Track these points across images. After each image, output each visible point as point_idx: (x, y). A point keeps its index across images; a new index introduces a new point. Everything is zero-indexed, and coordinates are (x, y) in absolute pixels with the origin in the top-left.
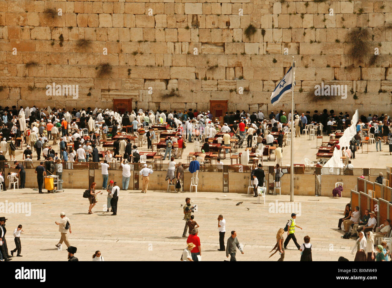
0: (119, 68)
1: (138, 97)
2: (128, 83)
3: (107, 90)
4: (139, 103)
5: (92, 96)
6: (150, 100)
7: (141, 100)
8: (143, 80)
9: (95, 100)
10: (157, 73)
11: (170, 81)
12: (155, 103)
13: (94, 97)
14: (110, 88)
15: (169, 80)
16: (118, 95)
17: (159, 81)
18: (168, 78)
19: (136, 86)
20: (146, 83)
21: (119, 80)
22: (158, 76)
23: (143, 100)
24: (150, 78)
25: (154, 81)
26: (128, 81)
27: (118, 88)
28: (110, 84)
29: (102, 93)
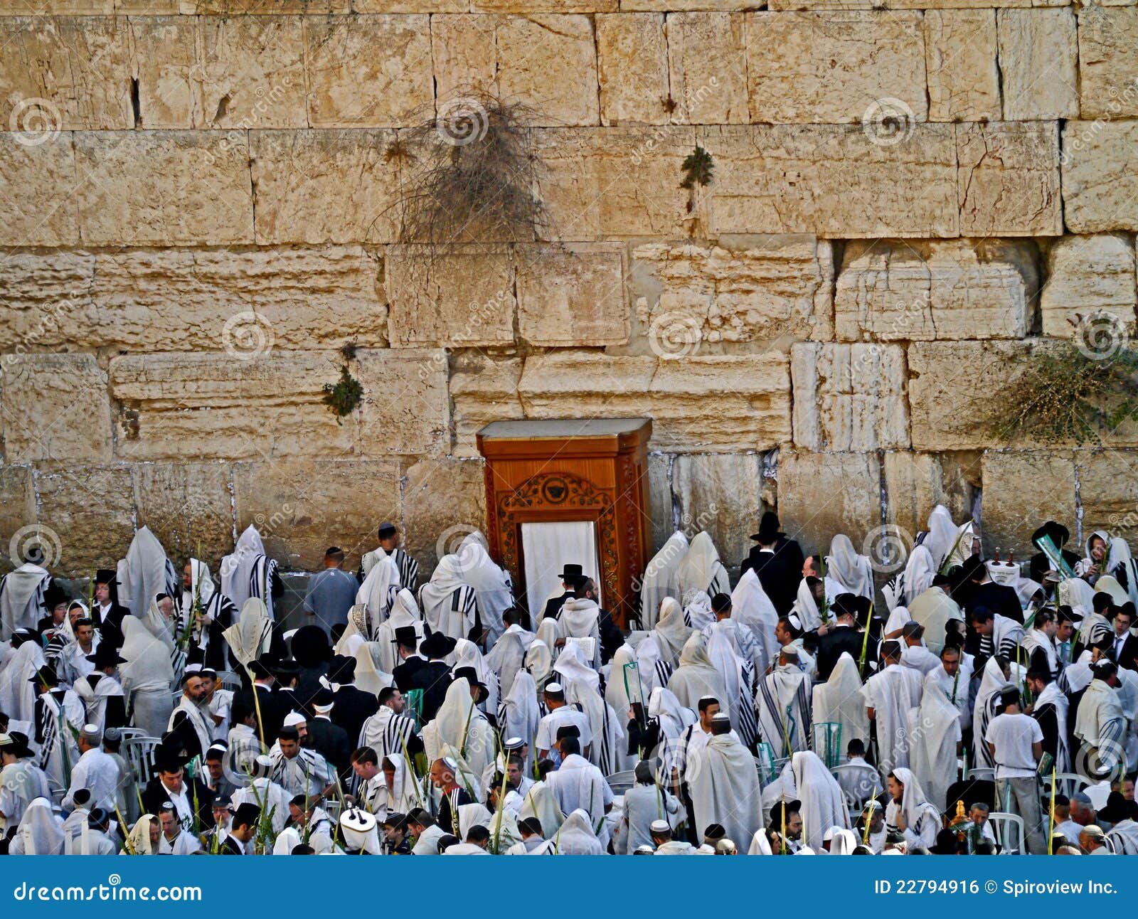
0: (600, 152)
1: (781, 406)
2: (685, 281)
3: (500, 352)
4: (789, 467)
5: (366, 413)
6: (895, 431)
7: (808, 438)
8: (826, 251)
9: (396, 446)
10: (946, 189)
11: (1063, 256)
12: (933, 454)
13: (386, 422)
14: (527, 336)
15: (1053, 241)
16: (605, 397)
17: (970, 253)
18: (1051, 228)
19: (763, 305)
20: (844, 281)
21: (605, 257)
22: (952, 209)
23: (824, 436)
24: (883, 232)
25: (925, 257)
26: (683, 268)
27: (603, 328)
28: (528, 300)
29: (461, 382)
